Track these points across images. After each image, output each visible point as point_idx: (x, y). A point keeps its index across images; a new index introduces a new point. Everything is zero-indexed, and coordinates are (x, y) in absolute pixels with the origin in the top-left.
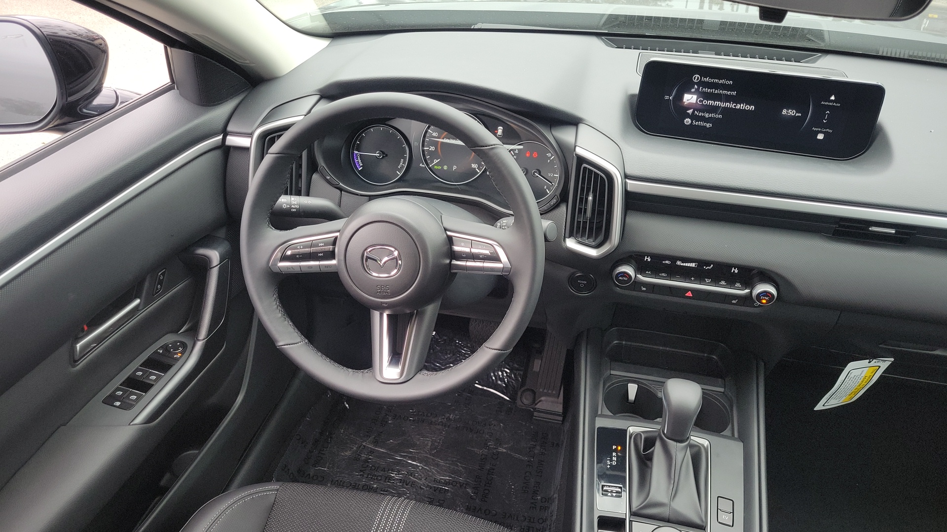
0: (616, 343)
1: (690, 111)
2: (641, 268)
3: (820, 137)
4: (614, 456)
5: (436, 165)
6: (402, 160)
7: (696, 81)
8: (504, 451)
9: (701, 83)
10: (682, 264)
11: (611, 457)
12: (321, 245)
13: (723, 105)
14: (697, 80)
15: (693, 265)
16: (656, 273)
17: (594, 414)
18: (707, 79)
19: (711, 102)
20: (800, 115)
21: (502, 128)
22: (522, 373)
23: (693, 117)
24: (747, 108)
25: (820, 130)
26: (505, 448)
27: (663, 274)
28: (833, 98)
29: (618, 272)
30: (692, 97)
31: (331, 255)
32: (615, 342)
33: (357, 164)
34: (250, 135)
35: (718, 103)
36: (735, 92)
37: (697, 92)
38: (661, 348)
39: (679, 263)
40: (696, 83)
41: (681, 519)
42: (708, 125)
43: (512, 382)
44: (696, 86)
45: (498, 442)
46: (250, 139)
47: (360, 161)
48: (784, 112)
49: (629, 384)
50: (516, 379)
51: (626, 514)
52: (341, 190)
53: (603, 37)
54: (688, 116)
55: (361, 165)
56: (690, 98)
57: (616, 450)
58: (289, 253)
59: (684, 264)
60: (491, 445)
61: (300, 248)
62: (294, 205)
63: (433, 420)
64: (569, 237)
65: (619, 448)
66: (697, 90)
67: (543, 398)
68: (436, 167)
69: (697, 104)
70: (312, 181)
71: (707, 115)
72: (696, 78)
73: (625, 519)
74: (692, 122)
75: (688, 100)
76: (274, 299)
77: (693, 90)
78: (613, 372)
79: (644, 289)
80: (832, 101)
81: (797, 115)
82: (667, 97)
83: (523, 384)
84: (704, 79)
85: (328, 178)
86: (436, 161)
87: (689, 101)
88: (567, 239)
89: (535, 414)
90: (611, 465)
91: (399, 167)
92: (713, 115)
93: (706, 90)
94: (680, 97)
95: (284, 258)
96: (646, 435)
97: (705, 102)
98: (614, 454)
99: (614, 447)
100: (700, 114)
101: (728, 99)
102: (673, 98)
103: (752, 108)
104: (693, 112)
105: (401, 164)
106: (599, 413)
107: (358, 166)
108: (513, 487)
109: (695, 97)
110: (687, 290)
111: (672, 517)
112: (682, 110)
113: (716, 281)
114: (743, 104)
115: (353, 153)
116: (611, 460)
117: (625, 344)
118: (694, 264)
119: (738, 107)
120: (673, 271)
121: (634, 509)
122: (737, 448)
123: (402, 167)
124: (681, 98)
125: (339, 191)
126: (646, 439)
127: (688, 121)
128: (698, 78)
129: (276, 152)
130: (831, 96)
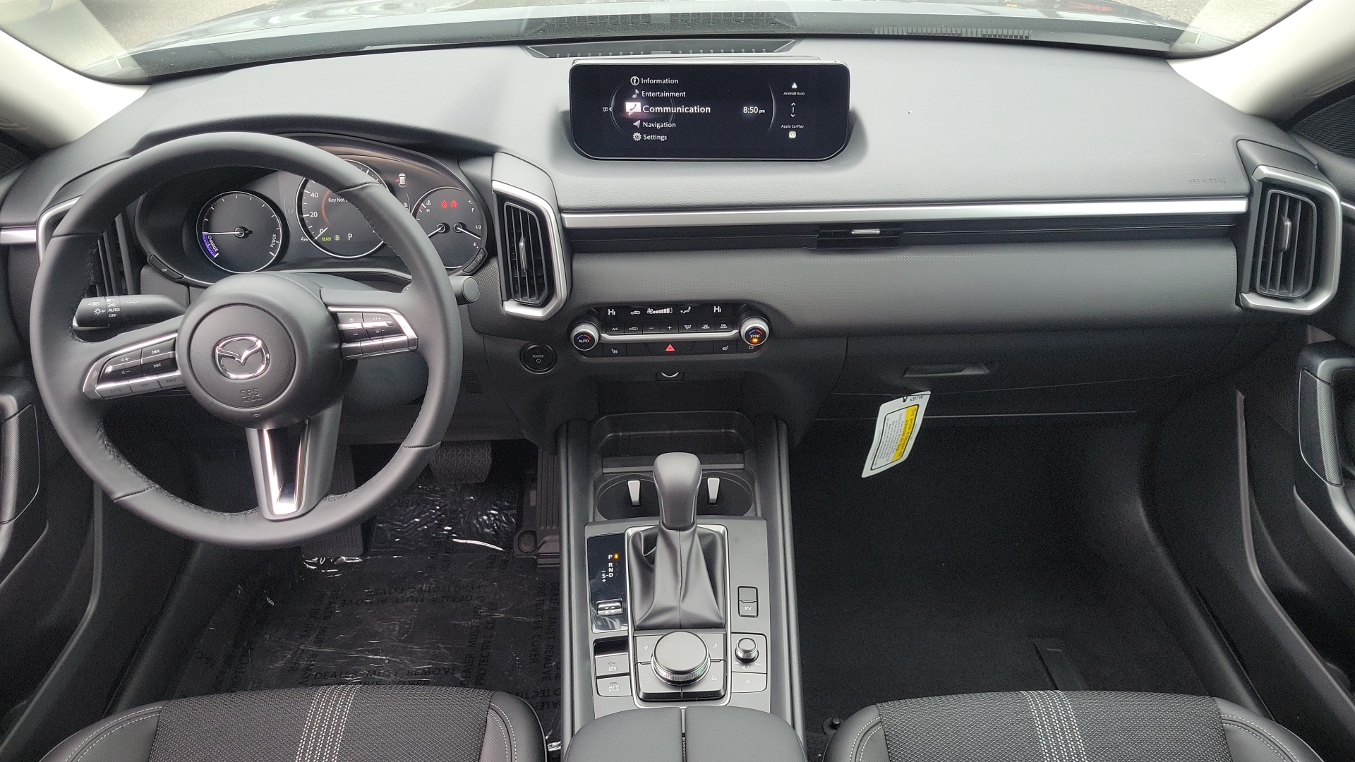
0: (610, 437)
1: (637, 124)
2: (605, 326)
3: (792, 135)
4: (611, 567)
5: (324, 235)
6: (274, 236)
7: (634, 84)
8: (502, 615)
9: (642, 87)
10: (654, 312)
11: (607, 569)
12: (156, 352)
13: (674, 110)
14: (636, 82)
15: (667, 311)
16: (624, 328)
17: (583, 522)
18: (648, 81)
19: (658, 109)
20: (764, 111)
21: (404, 175)
22: (515, 511)
23: (642, 130)
24: (703, 110)
25: (790, 127)
26: (502, 613)
27: (633, 329)
28: (795, 86)
29: (576, 333)
30: (635, 105)
31: (171, 365)
32: (609, 435)
33: (210, 250)
34: (34, 225)
35: (667, 109)
36: (684, 93)
37: (639, 98)
38: (667, 432)
39: (650, 311)
40: (636, 87)
41: (694, 621)
42: (663, 138)
43: (504, 527)
44: (637, 91)
45: (493, 607)
46: (35, 231)
47: (213, 245)
48: (745, 110)
49: (629, 482)
50: (509, 521)
51: (628, 630)
52: (188, 285)
53: (528, 47)
54: (636, 129)
55: (216, 250)
56: (633, 107)
57: (613, 560)
58: (109, 369)
59: (657, 312)
60: (483, 612)
61: (126, 361)
62: (112, 308)
63: (400, 596)
64: (508, 300)
65: (616, 556)
66: (640, 95)
67: (546, 538)
68: (324, 239)
69: (643, 114)
70: (142, 278)
71: (658, 126)
72: (635, 80)
73: (627, 637)
74: (643, 137)
75: (631, 110)
76: (98, 436)
77: (634, 96)
78: (605, 470)
79: (615, 352)
80: (794, 90)
81: (761, 111)
82: (605, 109)
83: (519, 526)
84: (644, 81)
85: (165, 270)
86: (322, 231)
87: (633, 111)
88: (505, 303)
89: (540, 561)
90: (607, 578)
91: (272, 246)
92: (665, 125)
93: (650, 94)
94: (620, 108)
95: (103, 378)
96: (646, 533)
97: (652, 110)
98: (610, 564)
99: (610, 556)
100: (650, 125)
101: (678, 102)
102: (614, 109)
103: (708, 109)
104: (641, 124)
105: (274, 241)
106: (591, 520)
107: (212, 253)
108: (518, 658)
109: (639, 104)
110: (665, 343)
111: (684, 621)
112: (627, 123)
113: (697, 327)
114: (697, 107)
115: (201, 235)
116: (607, 573)
117: (622, 436)
118: (668, 309)
119: (692, 110)
120: (646, 323)
121: (637, 623)
122: (760, 527)
123: (276, 245)
124: (623, 108)
125: (184, 288)
126: (646, 538)
127: (637, 136)
128: (637, 79)
129: (63, 233)
130: (792, 84)
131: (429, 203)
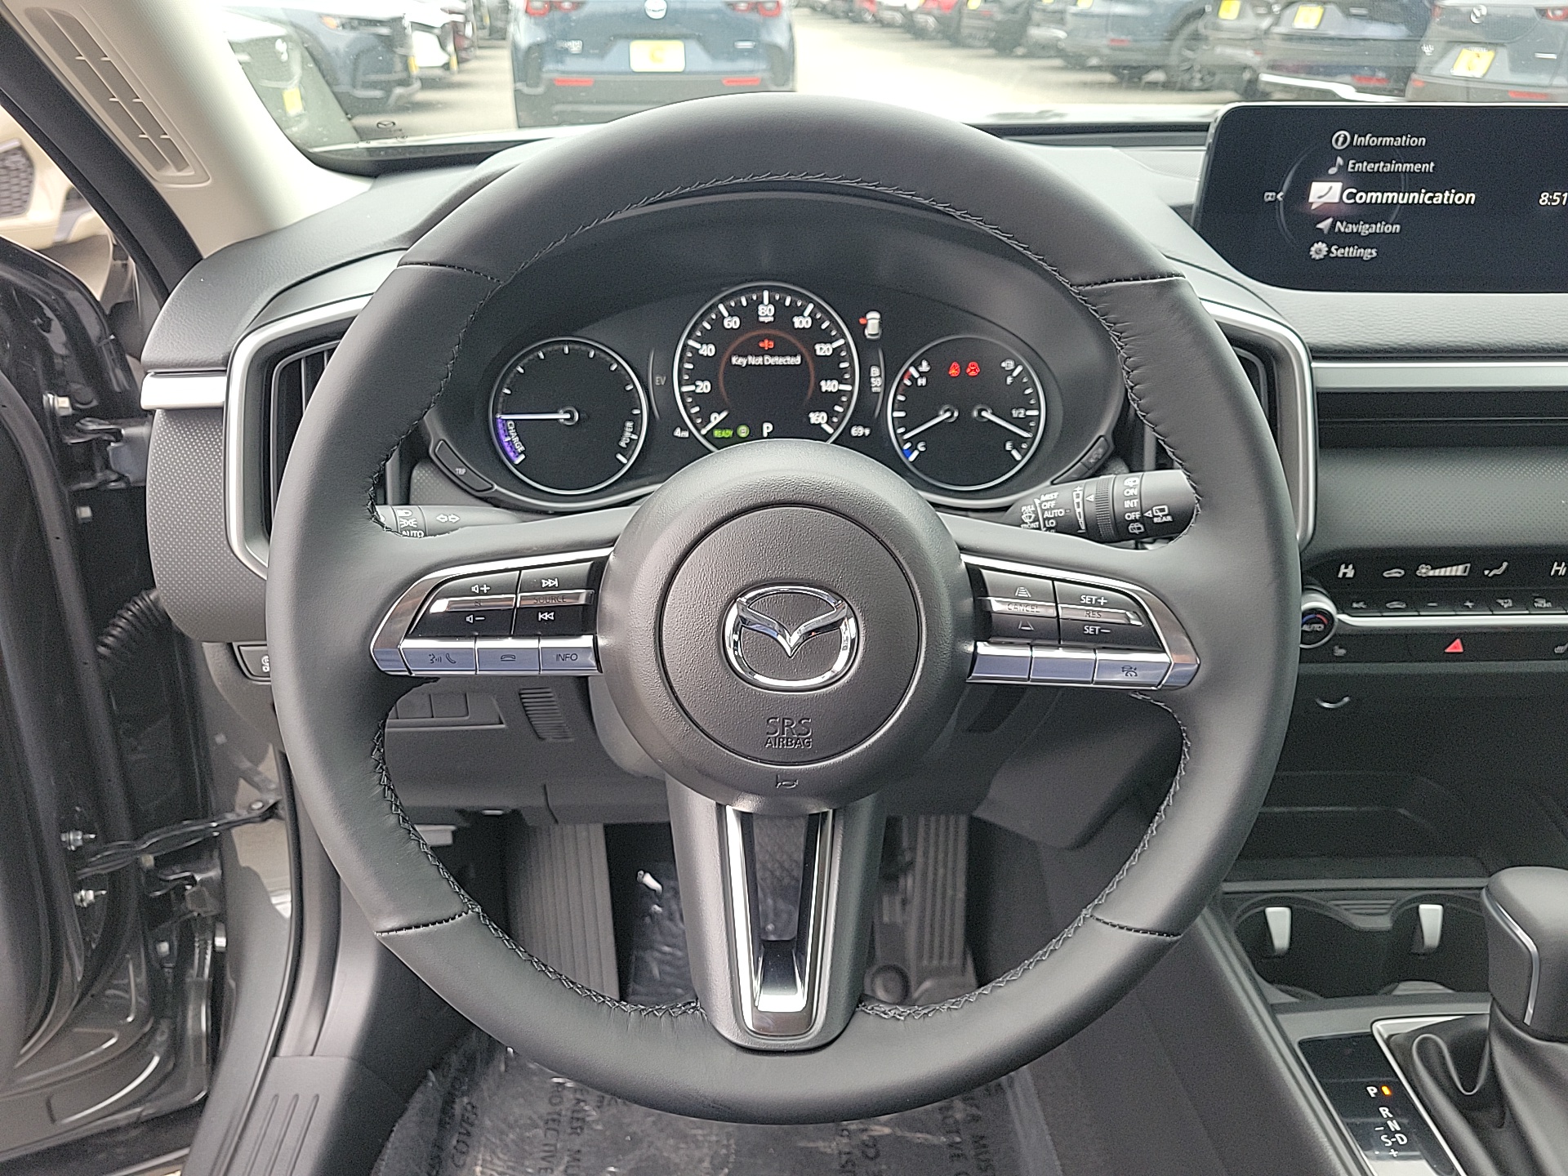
1: (1324, 225)
2: (1344, 595)
5: (717, 426)
6: (629, 425)
7: (1339, 147)
9: (1353, 152)
10: (1431, 573)
13: (1403, 199)
14: (1344, 142)
15: (1458, 570)
16: (1377, 605)
18: (1367, 140)
19: (1375, 197)
23: (1332, 238)
24: (1460, 198)
27: (1396, 605)
29: (1300, 611)
30: (1331, 188)
35: (1390, 197)
36: (1432, 164)
37: (1343, 175)
39: (1424, 571)
40: (1340, 153)
42: (1368, 254)
44: (1340, 161)
47: (515, 439)
48: (1544, 199)
54: (1320, 236)
56: (1324, 192)
59: (1437, 572)
65: (1387, 1092)
66: (1343, 168)
68: (717, 433)
69: (1343, 207)
71: (1364, 229)
72: (1341, 139)
74: (1329, 251)
75: (1320, 197)
77: (1333, 171)
79: (1340, 652)
82: (1269, 196)
84: (1358, 140)
86: (716, 418)
87: (1323, 200)
91: (623, 444)
92: (1379, 228)
93: (1363, 166)
94: (1300, 192)
97: (1361, 198)
98: (1385, 1111)
99: (1372, 1092)
100: (1350, 228)
101: (1414, 182)
102: (1284, 197)
103: (1472, 197)
104: (1333, 225)
105: (627, 434)
106: (1275, 1001)
109: (1337, 186)
110: (1449, 634)
112: (1306, 223)
113: (1524, 603)
114: (1450, 193)
115: (495, 419)
118: (1461, 567)
119: (1438, 199)
120: (1419, 595)
123: (632, 443)
124: (1304, 194)
127: (1319, 250)
128: (1345, 137)
131: (925, 367)
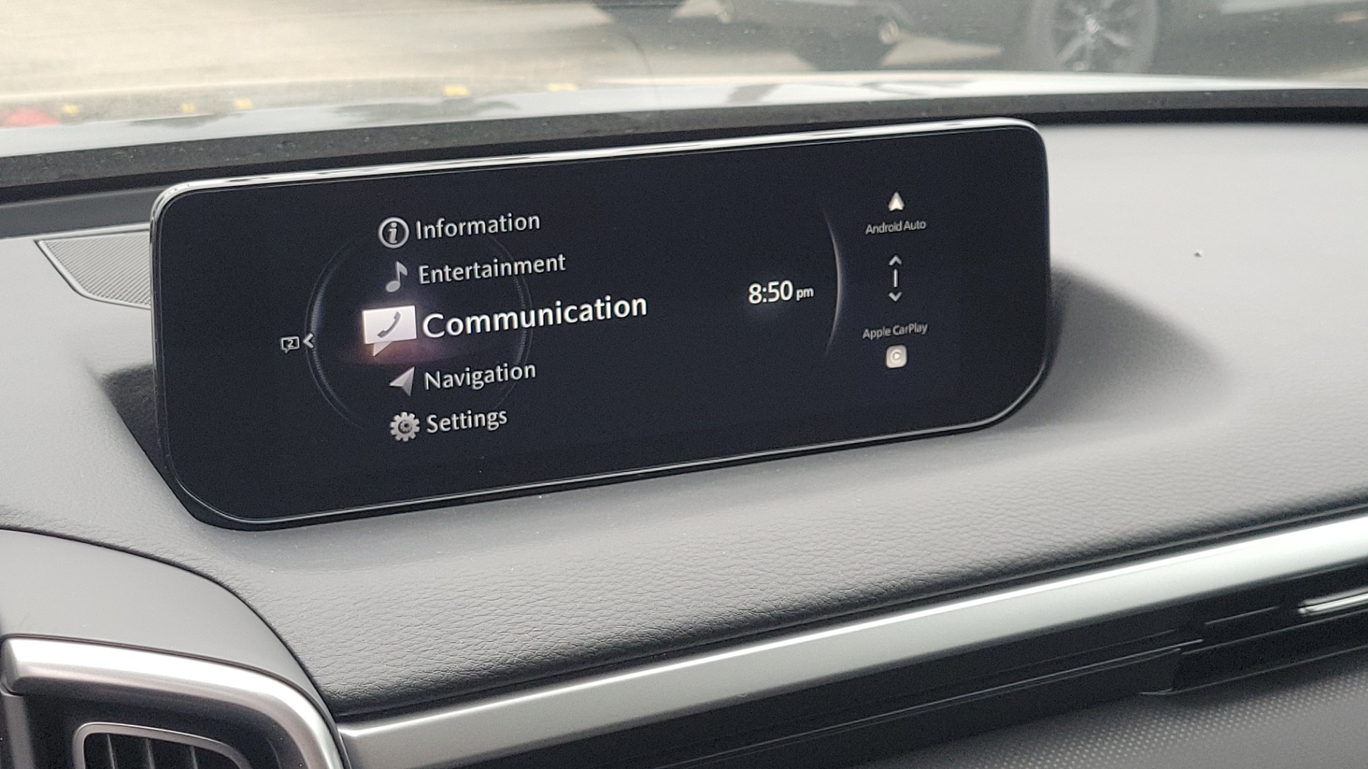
1: (404, 380)
3: (896, 358)
7: (393, 244)
9: (417, 252)
13: (528, 321)
14: (399, 238)
18: (438, 228)
19: (477, 322)
20: (809, 292)
23: (421, 401)
24: (622, 309)
25: (887, 332)
28: (896, 204)
30: (397, 317)
35: (505, 320)
36: (561, 258)
37: (413, 291)
40: (397, 254)
42: (493, 420)
44: (401, 268)
48: (755, 293)
54: (401, 402)
56: (388, 325)
66: (410, 279)
69: (425, 344)
71: (476, 380)
72: (393, 232)
74: (423, 425)
75: (382, 334)
77: (393, 286)
80: (896, 216)
81: (801, 294)
82: (289, 343)
84: (424, 230)
87: (390, 338)
92: (498, 374)
93: (444, 273)
94: (344, 329)
97: (455, 327)
100: (450, 380)
101: (539, 291)
102: (319, 340)
103: (639, 305)
104: (418, 379)
109: (408, 313)
112: (369, 383)
114: (604, 301)
119: (587, 314)
124: (356, 328)
127: (404, 424)
128: (399, 226)
130: (889, 200)
